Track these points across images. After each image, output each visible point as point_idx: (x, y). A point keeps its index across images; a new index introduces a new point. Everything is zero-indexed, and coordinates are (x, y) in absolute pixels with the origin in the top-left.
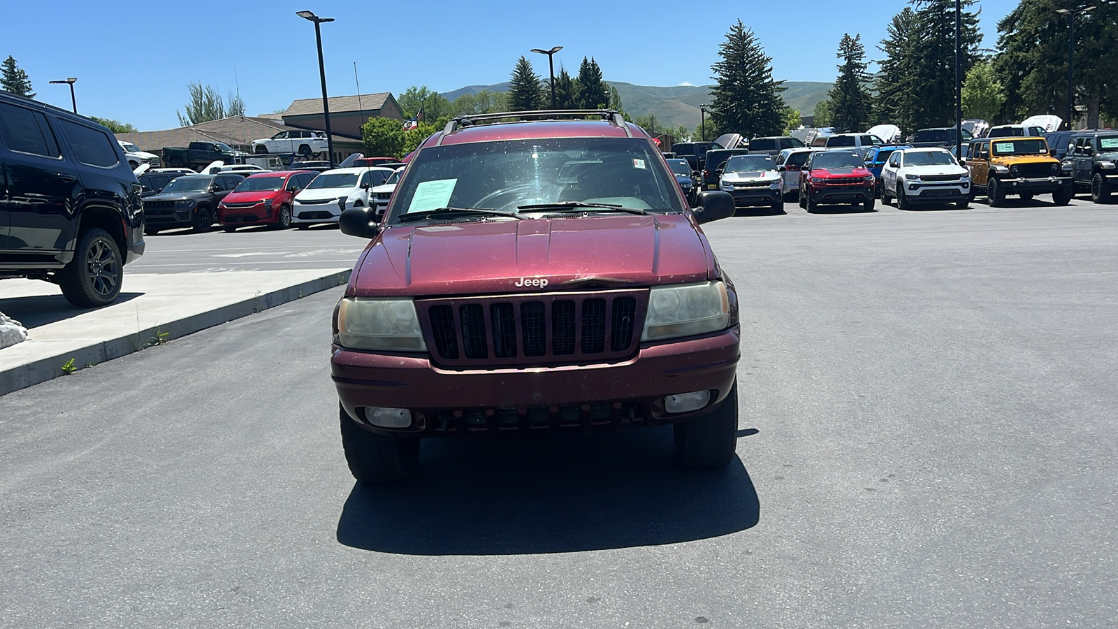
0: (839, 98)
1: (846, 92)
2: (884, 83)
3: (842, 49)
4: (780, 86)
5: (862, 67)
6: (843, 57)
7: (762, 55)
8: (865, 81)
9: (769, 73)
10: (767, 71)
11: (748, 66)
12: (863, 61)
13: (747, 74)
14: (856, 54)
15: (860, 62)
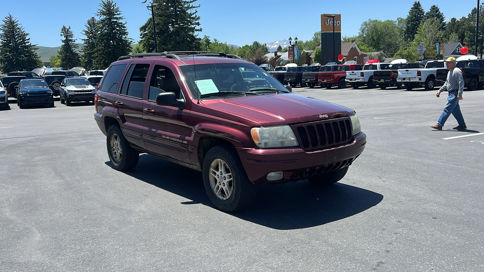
0: (63, 55)
1: (67, 52)
2: (86, 49)
3: (62, 32)
4: (34, 47)
5: (73, 41)
6: (64, 36)
7: (23, 32)
8: (75, 48)
9: (28, 41)
10: (27, 40)
11: (17, 36)
12: (73, 38)
13: (16, 40)
14: (69, 35)
15: (72, 39)
